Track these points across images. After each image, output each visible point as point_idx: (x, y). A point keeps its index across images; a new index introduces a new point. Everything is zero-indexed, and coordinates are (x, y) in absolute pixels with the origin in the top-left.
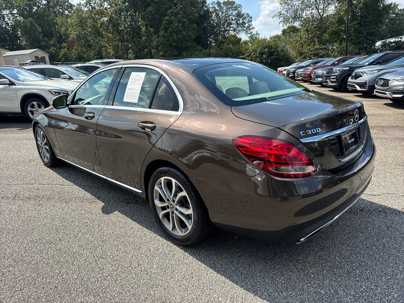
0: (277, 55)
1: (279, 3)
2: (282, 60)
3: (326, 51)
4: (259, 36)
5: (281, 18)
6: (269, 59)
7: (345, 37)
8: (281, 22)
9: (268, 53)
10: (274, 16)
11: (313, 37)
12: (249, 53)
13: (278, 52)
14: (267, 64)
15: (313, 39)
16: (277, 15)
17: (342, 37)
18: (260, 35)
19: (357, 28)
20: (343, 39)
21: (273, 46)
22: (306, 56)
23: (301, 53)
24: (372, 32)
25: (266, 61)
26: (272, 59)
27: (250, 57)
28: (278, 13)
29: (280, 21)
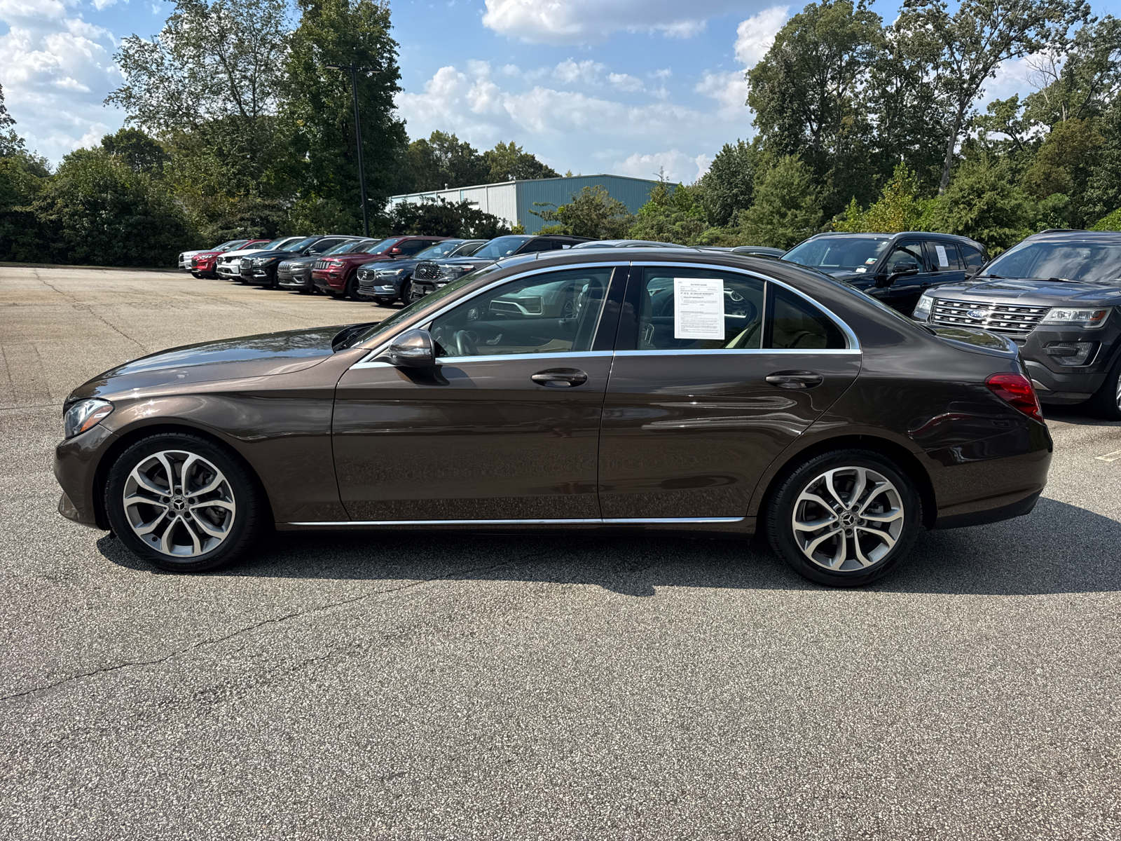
0: (146, 213)
1: (122, 63)
2: (162, 229)
3: (281, 213)
4: (23, 148)
5: (133, 109)
6: (120, 223)
7: (315, 181)
8: (133, 118)
9: (115, 206)
10: (110, 97)
11: (238, 174)
12: (49, 201)
13: (146, 204)
14: (116, 236)
15: (239, 178)
16: (117, 97)
17: (309, 182)
18: (24, 143)
19: (342, 166)
20: (312, 186)
21: (127, 185)
22: (229, 222)
23: (214, 214)
24: (377, 179)
25: (112, 229)
26: (131, 225)
27: (51, 212)
28: (121, 90)
29: (127, 115)
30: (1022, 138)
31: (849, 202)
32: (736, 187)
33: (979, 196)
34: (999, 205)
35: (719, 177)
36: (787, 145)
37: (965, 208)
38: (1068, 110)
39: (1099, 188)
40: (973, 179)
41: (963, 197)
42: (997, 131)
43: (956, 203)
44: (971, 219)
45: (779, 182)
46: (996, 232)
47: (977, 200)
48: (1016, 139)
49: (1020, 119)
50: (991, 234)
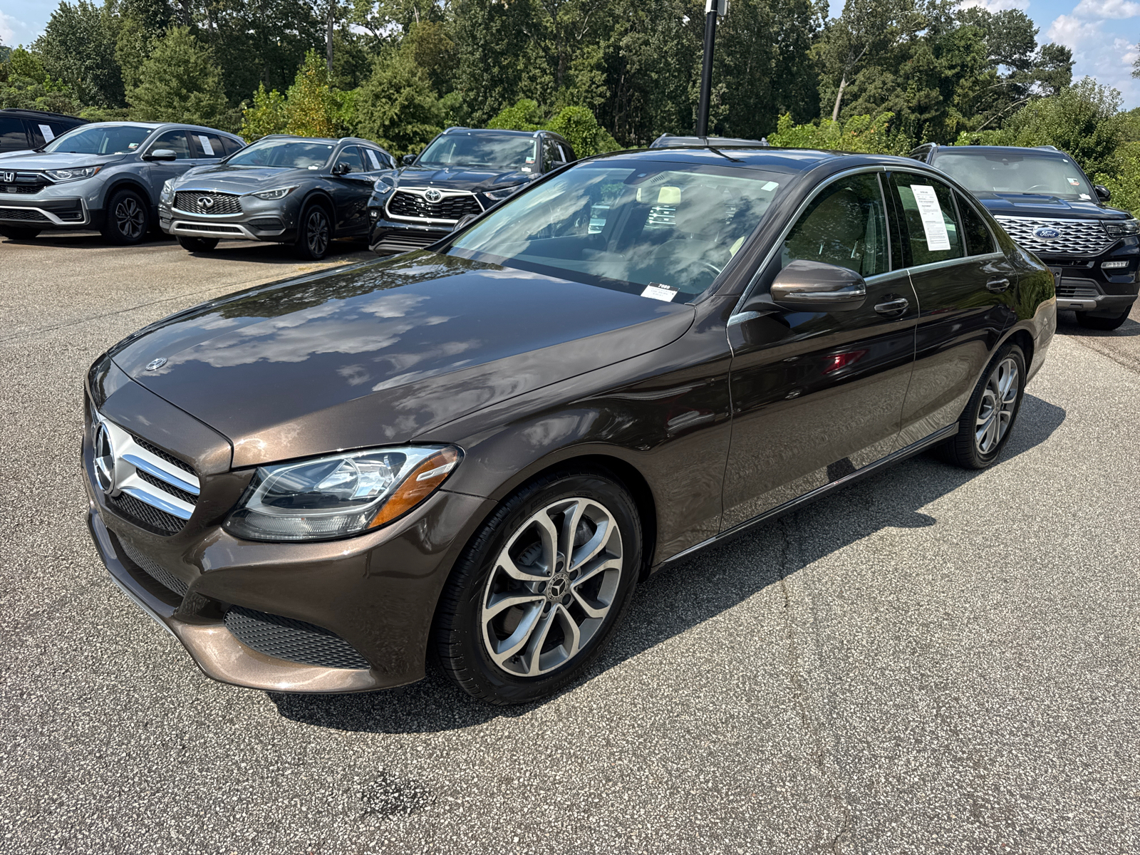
30: (381, 34)
31: (257, 89)
32: (89, 58)
33: (398, 92)
34: (416, 101)
35: (63, 43)
36: (155, 14)
37: (387, 103)
38: (420, 11)
39: (462, 90)
40: (389, 73)
41: (383, 91)
42: (358, 24)
43: (377, 97)
44: (396, 114)
45: (172, 58)
46: (419, 127)
47: (396, 95)
48: (376, 35)
49: (377, 15)
50: (415, 129)
